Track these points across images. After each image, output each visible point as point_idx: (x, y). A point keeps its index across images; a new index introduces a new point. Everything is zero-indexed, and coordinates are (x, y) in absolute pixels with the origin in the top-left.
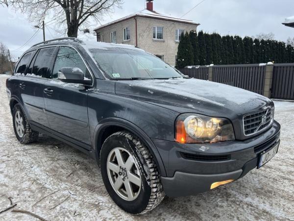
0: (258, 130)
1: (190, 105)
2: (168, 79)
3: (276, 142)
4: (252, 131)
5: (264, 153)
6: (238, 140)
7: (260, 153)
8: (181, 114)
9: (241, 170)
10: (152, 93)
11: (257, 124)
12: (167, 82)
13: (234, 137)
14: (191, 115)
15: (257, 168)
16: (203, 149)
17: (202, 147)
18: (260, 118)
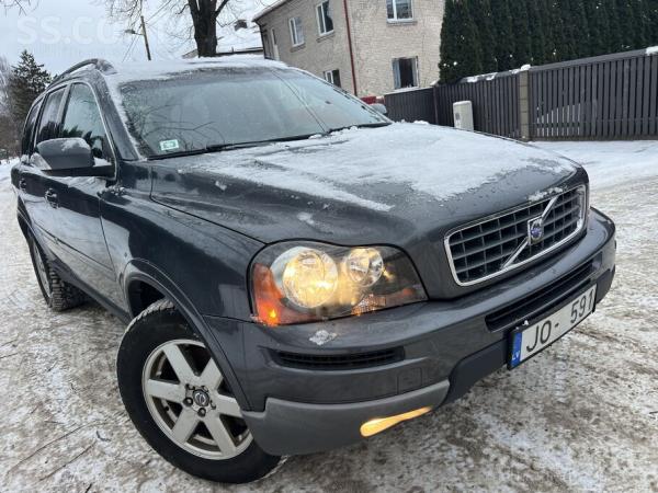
0: (515, 262)
1: (305, 217)
2: (306, 137)
3: (588, 281)
4: (495, 266)
5: (527, 327)
6: (435, 301)
7: (514, 327)
8: (267, 245)
9: (446, 384)
10: (223, 188)
11: (511, 246)
12: (291, 150)
13: (422, 292)
14: (294, 246)
15: (509, 368)
16: (321, 337)
17: (319, 333)
18: (522, 227)
